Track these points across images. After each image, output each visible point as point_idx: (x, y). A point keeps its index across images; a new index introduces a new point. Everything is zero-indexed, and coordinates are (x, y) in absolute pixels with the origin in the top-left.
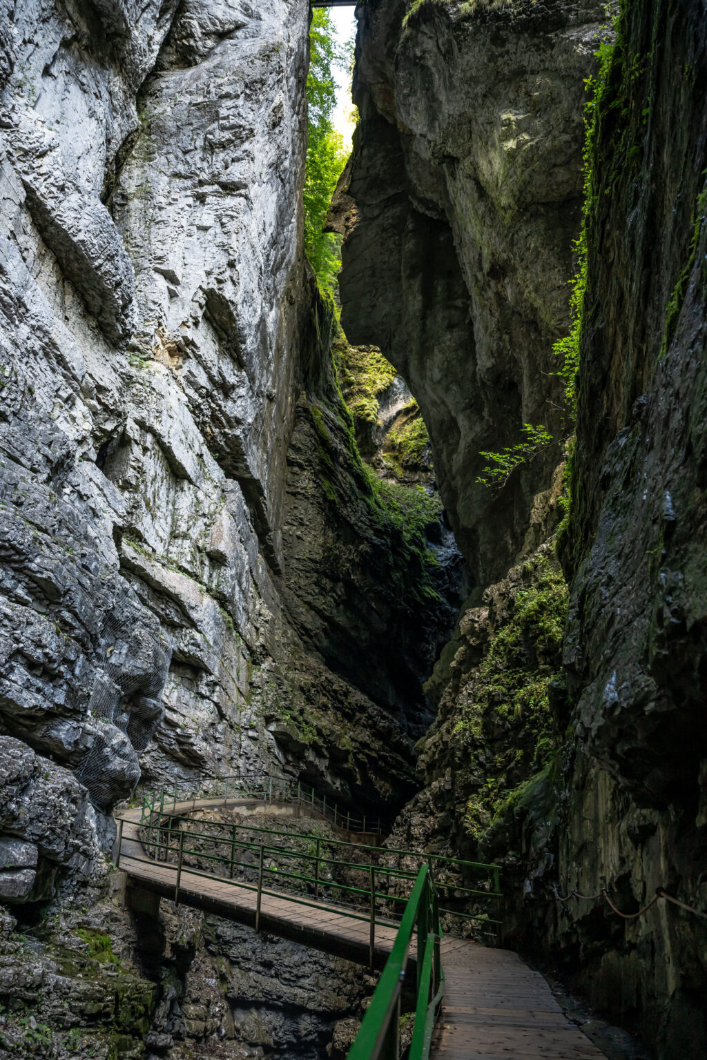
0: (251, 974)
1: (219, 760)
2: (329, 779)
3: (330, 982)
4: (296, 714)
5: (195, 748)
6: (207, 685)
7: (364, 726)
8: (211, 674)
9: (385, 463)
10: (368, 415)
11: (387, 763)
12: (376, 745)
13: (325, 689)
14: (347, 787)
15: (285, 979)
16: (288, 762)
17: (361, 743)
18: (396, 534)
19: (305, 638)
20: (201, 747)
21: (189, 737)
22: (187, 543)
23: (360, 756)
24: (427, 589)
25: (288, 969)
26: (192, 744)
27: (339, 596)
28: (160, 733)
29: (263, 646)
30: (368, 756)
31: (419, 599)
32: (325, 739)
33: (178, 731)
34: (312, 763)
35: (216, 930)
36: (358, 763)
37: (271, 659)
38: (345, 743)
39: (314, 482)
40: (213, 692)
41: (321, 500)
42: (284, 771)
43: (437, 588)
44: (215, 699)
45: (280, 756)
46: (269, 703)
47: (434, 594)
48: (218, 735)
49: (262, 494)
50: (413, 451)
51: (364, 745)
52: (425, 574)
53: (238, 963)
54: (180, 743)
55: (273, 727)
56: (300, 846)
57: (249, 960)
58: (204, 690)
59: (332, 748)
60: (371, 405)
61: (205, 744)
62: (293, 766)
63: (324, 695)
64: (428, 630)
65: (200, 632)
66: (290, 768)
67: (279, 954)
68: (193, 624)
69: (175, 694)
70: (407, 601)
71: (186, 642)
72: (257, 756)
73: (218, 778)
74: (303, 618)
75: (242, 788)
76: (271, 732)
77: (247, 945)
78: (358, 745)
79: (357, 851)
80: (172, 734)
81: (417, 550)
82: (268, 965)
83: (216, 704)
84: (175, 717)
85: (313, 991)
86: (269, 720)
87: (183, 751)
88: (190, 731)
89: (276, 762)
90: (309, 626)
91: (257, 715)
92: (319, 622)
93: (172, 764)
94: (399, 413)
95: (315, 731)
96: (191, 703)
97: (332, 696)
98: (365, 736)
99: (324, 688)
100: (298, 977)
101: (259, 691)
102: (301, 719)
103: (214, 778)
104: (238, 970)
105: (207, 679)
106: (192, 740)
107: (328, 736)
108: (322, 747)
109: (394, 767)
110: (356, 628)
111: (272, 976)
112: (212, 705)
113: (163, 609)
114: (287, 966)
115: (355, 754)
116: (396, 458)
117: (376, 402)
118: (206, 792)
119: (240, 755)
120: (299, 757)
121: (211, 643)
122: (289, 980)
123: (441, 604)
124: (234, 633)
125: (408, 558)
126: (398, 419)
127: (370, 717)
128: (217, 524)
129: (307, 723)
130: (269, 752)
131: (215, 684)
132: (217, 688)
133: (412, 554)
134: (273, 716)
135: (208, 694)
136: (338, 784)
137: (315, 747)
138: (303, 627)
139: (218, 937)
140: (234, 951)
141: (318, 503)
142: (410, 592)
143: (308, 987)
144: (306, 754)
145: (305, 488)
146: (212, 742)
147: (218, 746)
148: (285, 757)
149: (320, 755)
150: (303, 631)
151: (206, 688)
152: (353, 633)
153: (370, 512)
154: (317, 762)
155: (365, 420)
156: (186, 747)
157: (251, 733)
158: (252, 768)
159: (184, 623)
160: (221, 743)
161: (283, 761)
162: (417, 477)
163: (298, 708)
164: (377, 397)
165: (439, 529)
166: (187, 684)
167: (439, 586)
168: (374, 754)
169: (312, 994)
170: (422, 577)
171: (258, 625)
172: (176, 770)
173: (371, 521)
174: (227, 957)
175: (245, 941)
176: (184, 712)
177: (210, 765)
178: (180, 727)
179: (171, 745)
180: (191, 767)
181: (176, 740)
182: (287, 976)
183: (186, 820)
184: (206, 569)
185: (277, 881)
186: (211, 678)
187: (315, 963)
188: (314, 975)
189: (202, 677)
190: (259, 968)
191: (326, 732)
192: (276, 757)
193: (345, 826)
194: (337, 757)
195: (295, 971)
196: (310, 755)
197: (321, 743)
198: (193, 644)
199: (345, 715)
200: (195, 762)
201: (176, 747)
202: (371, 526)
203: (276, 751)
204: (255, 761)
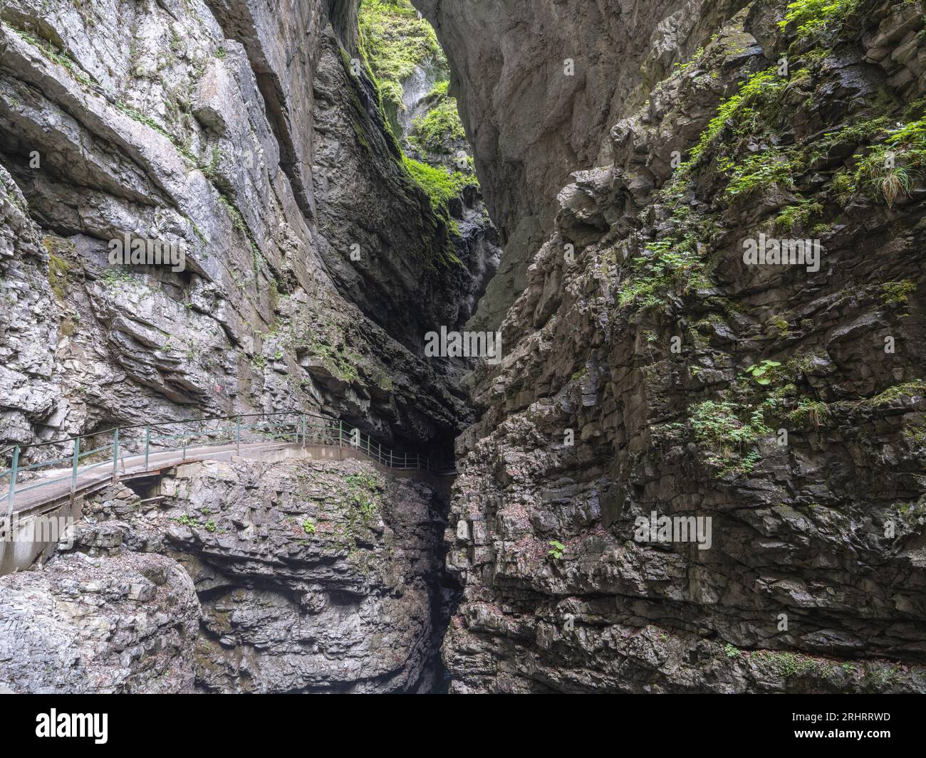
0: (285, 658)
1: (233, 397)
2: (370, 420)
3: (386, 639)
4: (333, 349)
5: (187, 378)
6: (205, 295)
7: (402, 370)
8: (209, 281)
9: (409, 144)
10: (393, 96)
11: (424, 404)
12: (414, 389)
13: (362, 332)
14: (388, 429)
15: (332, 654)
16: (327, 403)
17: (400, 386)
18: (424, 199)
19: (341, 289)
20: (197, 377)
21: (176, 363)
22: (157, 89)
23: (400, 398)
24: (451, 255)
25: (336, 641)
26: (182, 373)
27: (374, 249)
28: (126, 357)
29: (290, 272)
30: (407, 398)
31: (445, 263)
32: (366, 379)
33: (158, 353)
34: (353, 404)
35: (230, 617)
36: (398, 404)
37: (301, 289)
38: (386, 384)
39: (345, 120)
40: (217, 306)
41: (352, 141)
42: (322, 412)
43: (460, 256)
44: (220, 317)
45: (317, 395)
46: (301, 334)
47: (457, 260)
48: (227, 365)
49: (283, 104)
50: (436, 134)
51: (403, 388)
52: (449, 242)
53: (266, 649)
54: (164, 372)
55: (307, 362)
56: (345, 494)
57: (281, 641)
58: (200, 302)
59: (373, 388)
60: (397, 89)
61: (206, 374)
62: (333, 407)
63: (363, 338)
64: (453, 292)
65: (186, 216)
66: (329, 409)
67: (323, 626)
68: (172, 202)
69: (150, 303)
70: (436, 263)
71: (160, 227)
72: (286, 392)
73: (230, 418)
74: (337, 267)
75: (267, 430)
76: (305, 367)
77: (279, 624)
78: (398, 388)
79: (401, 487)
80: (148, 359)
81: (442, 219)
82: (308, 642)
83: (223, 324)
84: (150, 335)
85: (367, 656)
86: (301, 354)
87: (169, 382)
88: (178, 355)
89: (313, 402)
90: (345, 277)
91: (286, 347)
92: (354, 274)
93: (154, 401)
94: (421, 101)
95: (355, 371)
96: (180, 318)
97: (371, 340)
98: (403, 380)
99: (364, 332)
100: (348, 647)
101: (287, 321)
102: (338, 355)
103: (224, 419)
104: (267, 658)
105: (202, 287)
106: (181, 367)
107: (370, 376)
108: (363, 387)
109: (429, 408)
110: (389, 283)
111: (315, 653)
112: (215, 324)
113: (115, 172)
114: (333, 639)
115: (395, 396)
116: (420, 142)
117: (400, 86)
118: (212, 437)
119: (264, 392)
120: (340, 398)
121: (208, 238)
122: (338, 653)
123: (463, 270)
124: (248, 241)
125: (436, 225)
126: (421, 106)
127: (408, 363)
128: (209, 75)
129: (347, 361)
130: (304, 390)
131: (218, 297)
132: (223, 303)
133: (439, 222)
134: (306, 349)
135: (207, 308)
136: (380, 425)
137: (355, 387)
138: (338, 278)
139: (234, 625)
140: (259, 638)
141: (350, 145)
142: (437, 257)
143: (361, 654)
144: (347, 395)
145: (335, 125)
146: (220, 372)
147: (230, 379)
148: (323, 397)
149: (361, 396)
150: (338, 281)
151: (203, 300)
152: (387, 289)
153: (401, 174)
154: (358, 403)
155: (390, 101)
156: (172, 377)
157: (277, 366)
158: (280, 406)
159: (155, 198)
160: (235, 375)
161: (321, 401)
162: (439, 159)
163: (336, 343)
164: (401, 82)
165: (460, 206)
166: (172, 292)
167: (461, 255)
168: (413, 397)
169: (367, 660)
170: (446, 244)
171: (283, 247)
172: (162, 410)
173: (402, 181)
174: (251, 645)
175: (276, 619)
176: (167, 328)
177: (215, 402)
178: (159, 349)
179: (148, 374)
180: (186, 406)
181: (157, 367)
182: (334, 649)
183: (172, 477)
184: (194, 136)
185: (316, 542)
186: (211, 286)
187: (368, 623)
188: (367, 638)
189: (195, 284)
190: (297, 648)
191: (367, 372)
192: (313, 397)
193: (389, 464)
194: (378, 398)
195: (344, 642)
196: (352, 397)
197: (362, 383)
198: (173, 231)
199: (385, 360)
200: (191, 398)
201: (158, 378)
202: (402, 186)
203: (312, 389)
204: (284, 399)
